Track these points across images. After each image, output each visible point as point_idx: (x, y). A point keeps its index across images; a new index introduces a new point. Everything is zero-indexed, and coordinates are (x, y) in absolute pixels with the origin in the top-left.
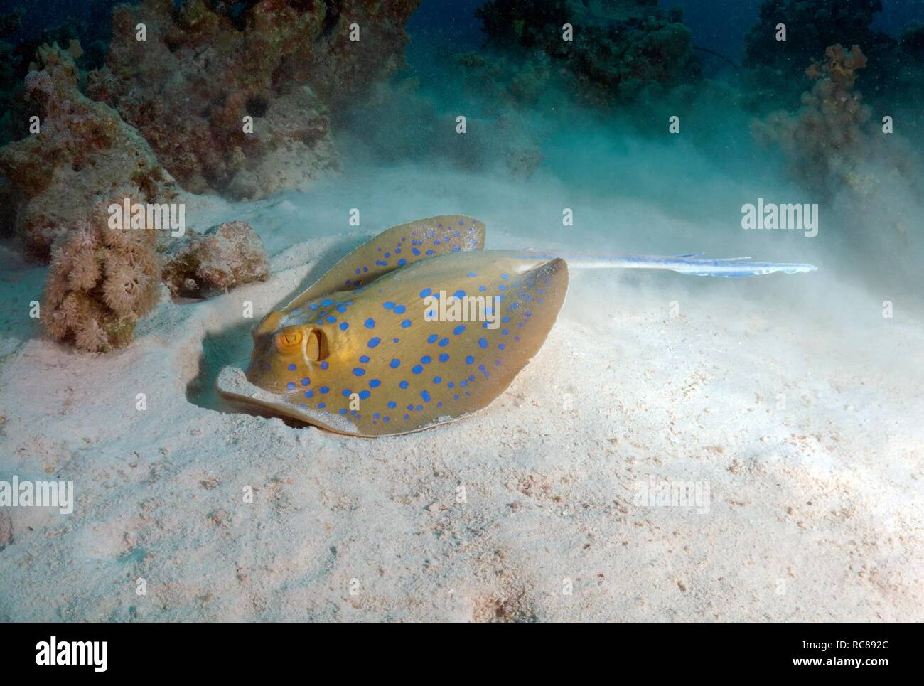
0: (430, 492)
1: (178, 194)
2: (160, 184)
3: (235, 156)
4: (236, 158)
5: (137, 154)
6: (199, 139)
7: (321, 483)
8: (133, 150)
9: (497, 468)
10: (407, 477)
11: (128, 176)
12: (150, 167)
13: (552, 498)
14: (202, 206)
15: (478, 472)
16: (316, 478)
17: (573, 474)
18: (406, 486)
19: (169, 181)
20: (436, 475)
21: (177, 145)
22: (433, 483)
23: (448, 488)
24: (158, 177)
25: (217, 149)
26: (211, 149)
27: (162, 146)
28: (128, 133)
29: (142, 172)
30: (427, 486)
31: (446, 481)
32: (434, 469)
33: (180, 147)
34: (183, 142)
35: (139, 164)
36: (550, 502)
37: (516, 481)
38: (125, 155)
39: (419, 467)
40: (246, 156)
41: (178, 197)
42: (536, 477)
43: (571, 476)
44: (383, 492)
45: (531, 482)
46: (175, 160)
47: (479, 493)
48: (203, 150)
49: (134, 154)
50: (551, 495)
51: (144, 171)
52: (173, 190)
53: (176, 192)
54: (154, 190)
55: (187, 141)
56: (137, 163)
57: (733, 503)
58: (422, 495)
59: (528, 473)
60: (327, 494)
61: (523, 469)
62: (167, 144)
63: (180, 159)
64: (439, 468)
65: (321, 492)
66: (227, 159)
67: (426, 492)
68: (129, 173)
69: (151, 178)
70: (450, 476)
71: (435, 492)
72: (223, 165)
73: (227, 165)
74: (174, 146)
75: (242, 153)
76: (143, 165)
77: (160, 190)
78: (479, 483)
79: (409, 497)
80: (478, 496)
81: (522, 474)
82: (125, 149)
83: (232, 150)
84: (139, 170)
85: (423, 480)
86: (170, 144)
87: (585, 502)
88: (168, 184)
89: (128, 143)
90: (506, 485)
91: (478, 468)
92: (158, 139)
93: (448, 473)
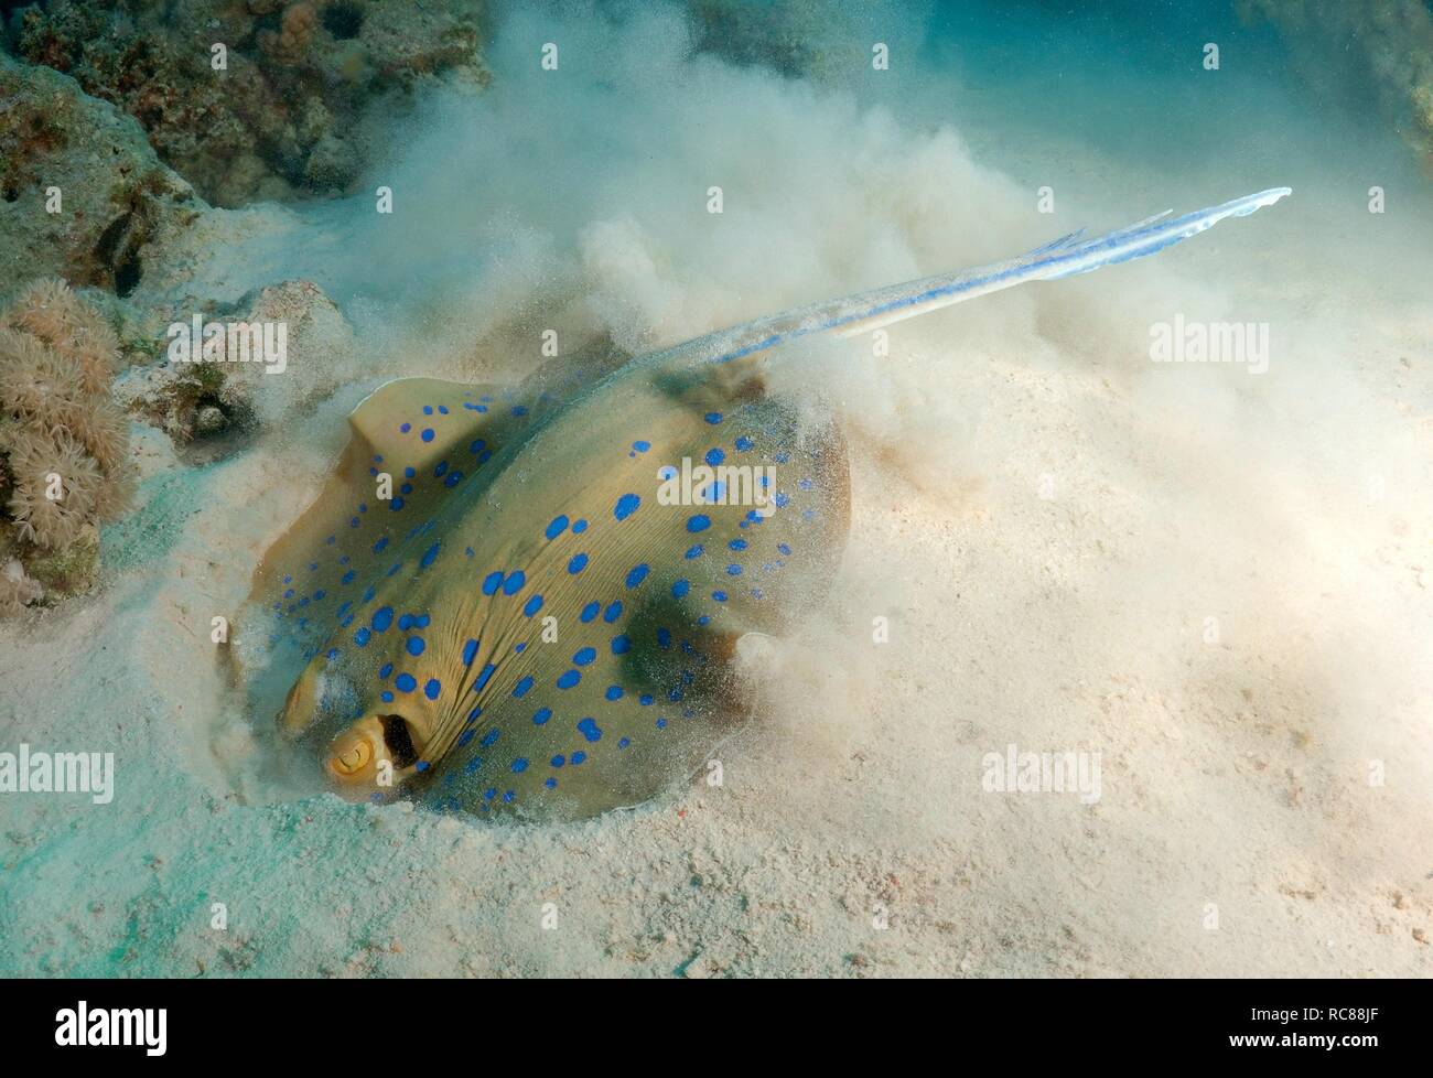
0: (687, 927)
1: (197, 216)
2: (163, 202)
3: (310, 115)
4: (313, 118)
5: (116, 152)
6: (243, 91)
7: (459, 937)
8: (108, 146)
9: (822, 858)
10: (637, 889)
11: (102, 196)
12: (141, 173)
13: (937, 925)
14: (245, 232)
15: (784, 870)
16: (448, 926)
17: (976, 859)
18: (637, 911)
19: (181, 190)
20: (696, 881)
21: (201, 110)
22: (691, 902)
23: (722, 919)
24: (158, 187)
25: (278, 105)
26: (266, 107)
27: (172, 119)
28: (96, 114)
29: (127, 184)
30: (681, 910)
31: (718, 899)
32: (691, 867)
33: (210, 113)
34: (213, 105)
35: (122, 170)
36: (931, 934)
37: (861, 887)
38: (95, 158)
39: (661, 861)
40: (331, 111)
41: (197, 220)
42: (900, 874)
43: (974, 866)
44: (590, 936)
45: (893, 888)
46: (199, 138)
47: (786, 927)
48: (252, 110)
49: (111, 153)
50: (935, 919)
51: (131, 181)
52: (188, 210)
53: (193, 211)
54: (153, 213)
55: (220, 101)
56: (117, 170)
57: (1292, 893)
58: (671, 936)
59: (886, 867)
60: (473, 965)
61: (875, 856)
62: (181, 113)
63: (210, 136)
64: (702, 861)
65: (462, 962)
66: (298, 120)
67: (678, 925)
68: (104, 191)
69: (146, 193)
70: (727, 885)
71: (696, 928)
72: (290, 132)
73: (297, 131)
74: (196, 114)
75: (323, 107)
76: (128, 170)
77: (164, 213)
78: (786, 901)
79: (645, 942)
80: (786, 935)
81: (875, 870)
82: (94, 147)
83: (304, 104)
84: (122, 181)
85: (671, 897)
86: (188, 112)
87: (1003, 931)
88: (180, 198)
89: (98, 133)
90: (842, 901)
91: (782, 859)
92: (164, 107)
93: (722, 878)
